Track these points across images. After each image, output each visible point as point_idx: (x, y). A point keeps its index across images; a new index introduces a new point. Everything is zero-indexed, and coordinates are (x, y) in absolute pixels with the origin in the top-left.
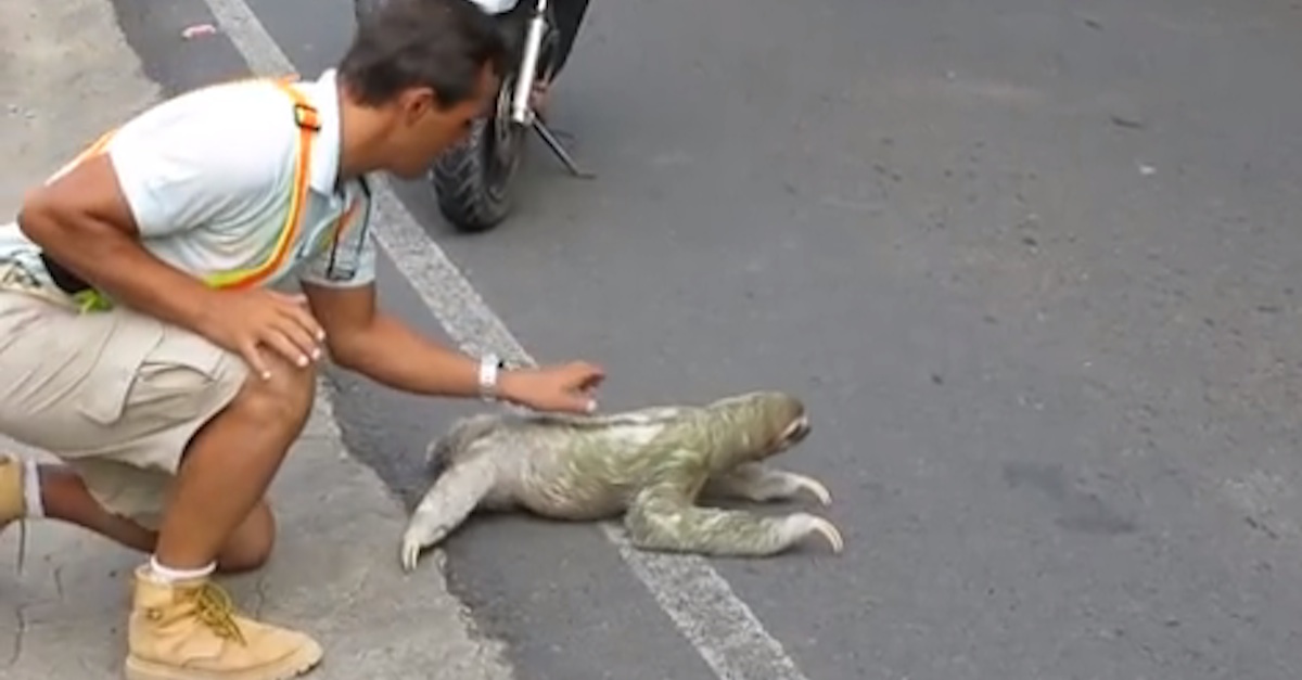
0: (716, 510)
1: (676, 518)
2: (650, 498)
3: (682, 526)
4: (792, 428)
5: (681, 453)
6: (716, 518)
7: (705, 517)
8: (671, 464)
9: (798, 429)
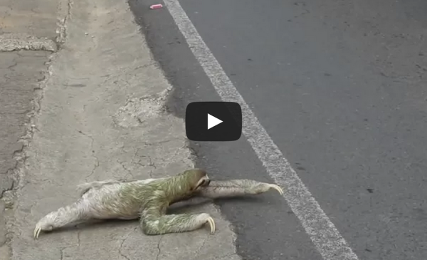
0: (173, 215)
1: (157, 222)
2: (148, 213)
3: (160, 225)
4: (201, 181)
5: (157, 192)
6: (174, 218)
7: (168, 219)
8: (154, 198)
9: (204, 181)
